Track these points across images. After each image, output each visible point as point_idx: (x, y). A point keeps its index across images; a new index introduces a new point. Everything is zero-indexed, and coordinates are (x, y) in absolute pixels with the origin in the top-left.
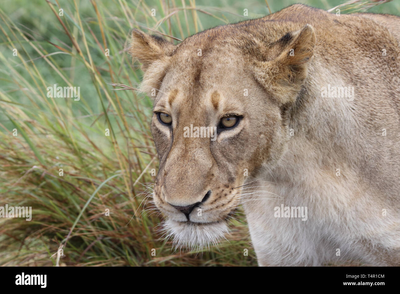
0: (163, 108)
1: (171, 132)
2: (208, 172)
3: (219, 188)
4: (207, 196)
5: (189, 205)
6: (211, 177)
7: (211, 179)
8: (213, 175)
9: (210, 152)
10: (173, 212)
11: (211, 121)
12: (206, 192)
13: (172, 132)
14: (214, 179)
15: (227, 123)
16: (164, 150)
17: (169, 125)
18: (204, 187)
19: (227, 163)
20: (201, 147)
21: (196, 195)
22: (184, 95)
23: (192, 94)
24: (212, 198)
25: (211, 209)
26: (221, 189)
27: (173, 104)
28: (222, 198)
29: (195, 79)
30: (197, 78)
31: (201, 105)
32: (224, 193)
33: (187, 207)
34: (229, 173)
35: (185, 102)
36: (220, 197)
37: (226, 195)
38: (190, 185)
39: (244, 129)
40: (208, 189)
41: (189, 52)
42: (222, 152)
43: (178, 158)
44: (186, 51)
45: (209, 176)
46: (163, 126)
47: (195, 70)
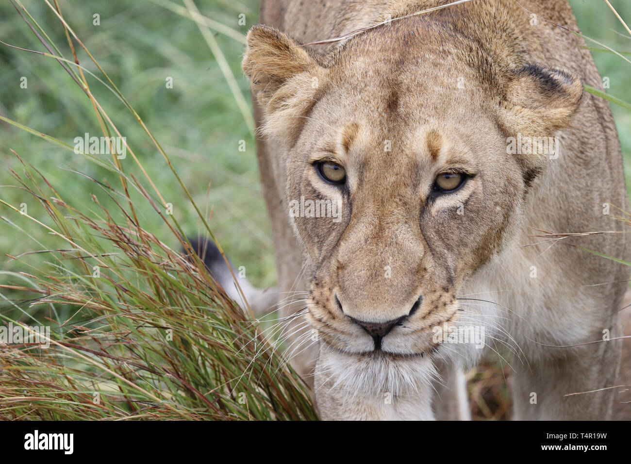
0: (329, 153)
1: (346, 197)
2: (419, 265)
3: (435, 291)
4: (416, 305)
5: (390, 321)
6: (423, 273)
7: (423, 276)
8: (425, 269)
9: (419, 230)
10: (351, 335)
11: (423, 180)
12: (415, 298)
13: (349, 196)
14: (427, 276)
15: (445, 184)
16: (331, 227)
17: (341, 184)
18: (413, 289)
19: (446, 251)
20: (406, 222)
21: (402, 303)
22: (372, 133)
23: (386, 131)
24: (423, 309)
25: (422, 329)
26: (438, 294)
27: (351, 148)
28: (439, 309)
29: (389, 106)
30: (392, 104)
31: (408, 152)
32: (443, 299)
33: (385, 323)
34: (447, 268)
35: (374, 144)
36: (437, 307)
37: (445, 304)
38: (391, 286)
39: (474, 193)
40: (420, 292)
41: (368, 60)
42: (438, 232)
43: (366, 241)
44: (361, 59)
45: (419, 270)
46: (327, 186)
47: (387, 93)
